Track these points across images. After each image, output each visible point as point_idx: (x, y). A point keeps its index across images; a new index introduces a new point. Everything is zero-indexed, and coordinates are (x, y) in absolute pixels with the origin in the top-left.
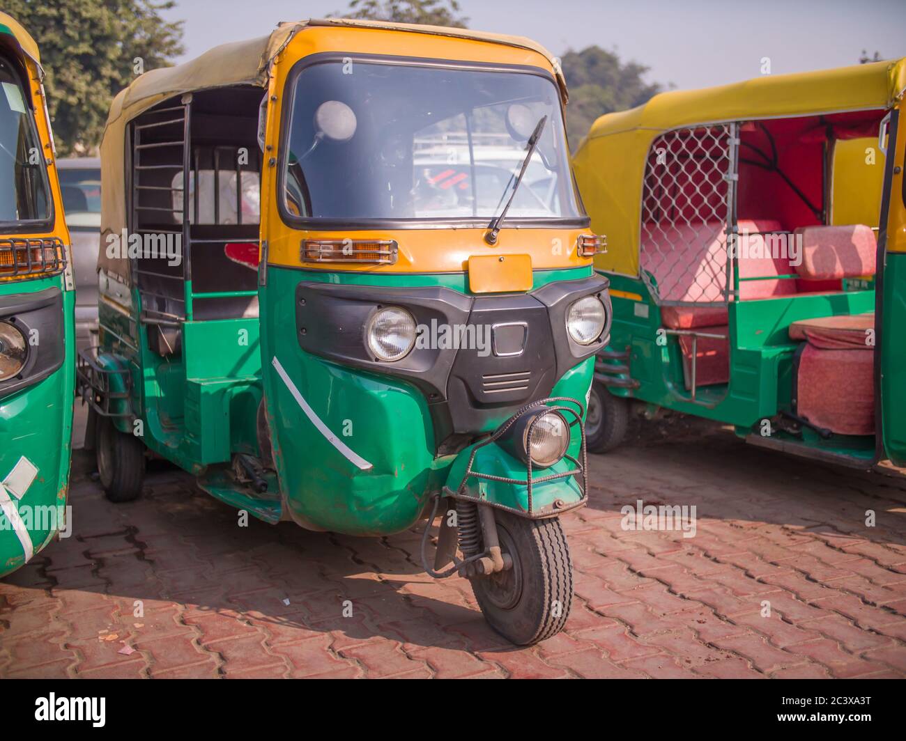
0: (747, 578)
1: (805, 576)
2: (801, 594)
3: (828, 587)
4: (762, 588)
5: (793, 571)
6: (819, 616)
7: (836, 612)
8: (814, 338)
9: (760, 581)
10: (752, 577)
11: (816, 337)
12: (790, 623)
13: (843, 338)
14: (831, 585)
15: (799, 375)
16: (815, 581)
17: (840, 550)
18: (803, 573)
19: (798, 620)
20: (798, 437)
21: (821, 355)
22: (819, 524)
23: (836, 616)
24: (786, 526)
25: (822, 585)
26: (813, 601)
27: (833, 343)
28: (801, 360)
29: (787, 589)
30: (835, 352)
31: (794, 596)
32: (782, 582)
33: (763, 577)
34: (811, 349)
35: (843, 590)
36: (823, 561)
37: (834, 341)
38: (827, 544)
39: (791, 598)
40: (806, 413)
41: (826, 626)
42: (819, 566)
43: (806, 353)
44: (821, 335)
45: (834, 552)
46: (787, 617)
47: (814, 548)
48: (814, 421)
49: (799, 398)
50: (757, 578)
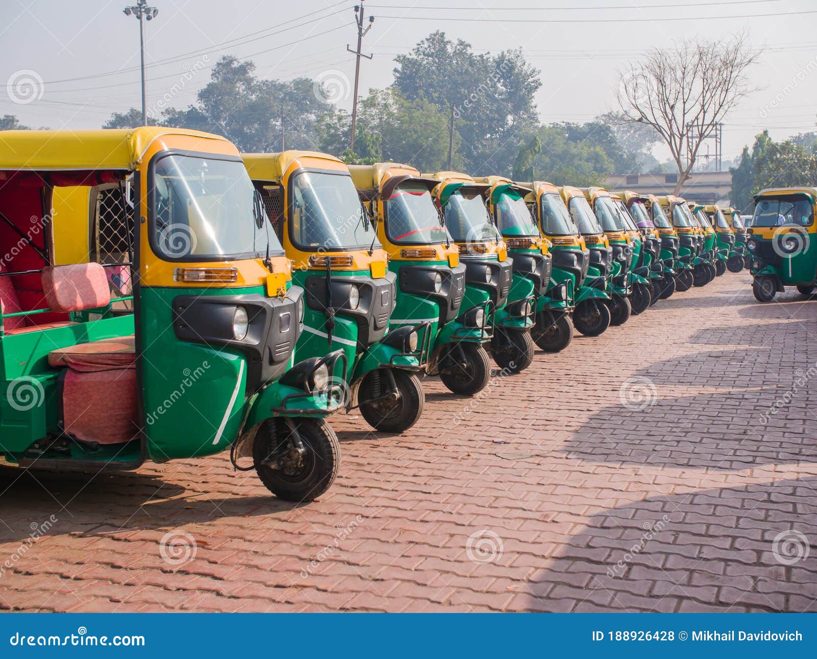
0: (63, 580)
1: (110, 565)
2: (116, 579)
3: (131, 569)
4: (81, 583)
5: (98, 565)
6: (137, 590)
7: (148, 584)
8: (75, 364)
9: (76, 579)
10: (68, 578)
11: (76, 362)
12: (118, 601)
13: (100, 361)
14: (134, 567)
15: (64, 399)
16: (120, 567)
17: (126, 540)
18: (107, 564)
19: (123, 598)
20: (67, 454)
21: (83, 378)
22: (98, 525)
23: (149, 587)
24: (73, 533)
25: (126, 569)
26: (127, 581)
27: (92, 367)
28: (65, 385)
29: (101, 579)
30: (96, 374)
31: (110, 583)
32: (94, 575)
33: (78, 575)
34: (73, 374)
35: (144, 568)
36: (117, 551)
37: (93, 365)
38: (114, 539)
39: (108, 584)
40: (73, 431)
41: (145, 596)
42: (117, 556)
43: (68, 377)
44: (80, 360)
45: (122, 543)
46: (113, 598)
47: (104, 543)
48: (80, 436)
49: (65, 418)
50: (73, 577)
